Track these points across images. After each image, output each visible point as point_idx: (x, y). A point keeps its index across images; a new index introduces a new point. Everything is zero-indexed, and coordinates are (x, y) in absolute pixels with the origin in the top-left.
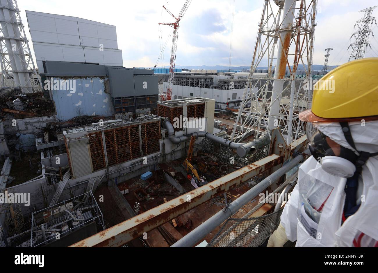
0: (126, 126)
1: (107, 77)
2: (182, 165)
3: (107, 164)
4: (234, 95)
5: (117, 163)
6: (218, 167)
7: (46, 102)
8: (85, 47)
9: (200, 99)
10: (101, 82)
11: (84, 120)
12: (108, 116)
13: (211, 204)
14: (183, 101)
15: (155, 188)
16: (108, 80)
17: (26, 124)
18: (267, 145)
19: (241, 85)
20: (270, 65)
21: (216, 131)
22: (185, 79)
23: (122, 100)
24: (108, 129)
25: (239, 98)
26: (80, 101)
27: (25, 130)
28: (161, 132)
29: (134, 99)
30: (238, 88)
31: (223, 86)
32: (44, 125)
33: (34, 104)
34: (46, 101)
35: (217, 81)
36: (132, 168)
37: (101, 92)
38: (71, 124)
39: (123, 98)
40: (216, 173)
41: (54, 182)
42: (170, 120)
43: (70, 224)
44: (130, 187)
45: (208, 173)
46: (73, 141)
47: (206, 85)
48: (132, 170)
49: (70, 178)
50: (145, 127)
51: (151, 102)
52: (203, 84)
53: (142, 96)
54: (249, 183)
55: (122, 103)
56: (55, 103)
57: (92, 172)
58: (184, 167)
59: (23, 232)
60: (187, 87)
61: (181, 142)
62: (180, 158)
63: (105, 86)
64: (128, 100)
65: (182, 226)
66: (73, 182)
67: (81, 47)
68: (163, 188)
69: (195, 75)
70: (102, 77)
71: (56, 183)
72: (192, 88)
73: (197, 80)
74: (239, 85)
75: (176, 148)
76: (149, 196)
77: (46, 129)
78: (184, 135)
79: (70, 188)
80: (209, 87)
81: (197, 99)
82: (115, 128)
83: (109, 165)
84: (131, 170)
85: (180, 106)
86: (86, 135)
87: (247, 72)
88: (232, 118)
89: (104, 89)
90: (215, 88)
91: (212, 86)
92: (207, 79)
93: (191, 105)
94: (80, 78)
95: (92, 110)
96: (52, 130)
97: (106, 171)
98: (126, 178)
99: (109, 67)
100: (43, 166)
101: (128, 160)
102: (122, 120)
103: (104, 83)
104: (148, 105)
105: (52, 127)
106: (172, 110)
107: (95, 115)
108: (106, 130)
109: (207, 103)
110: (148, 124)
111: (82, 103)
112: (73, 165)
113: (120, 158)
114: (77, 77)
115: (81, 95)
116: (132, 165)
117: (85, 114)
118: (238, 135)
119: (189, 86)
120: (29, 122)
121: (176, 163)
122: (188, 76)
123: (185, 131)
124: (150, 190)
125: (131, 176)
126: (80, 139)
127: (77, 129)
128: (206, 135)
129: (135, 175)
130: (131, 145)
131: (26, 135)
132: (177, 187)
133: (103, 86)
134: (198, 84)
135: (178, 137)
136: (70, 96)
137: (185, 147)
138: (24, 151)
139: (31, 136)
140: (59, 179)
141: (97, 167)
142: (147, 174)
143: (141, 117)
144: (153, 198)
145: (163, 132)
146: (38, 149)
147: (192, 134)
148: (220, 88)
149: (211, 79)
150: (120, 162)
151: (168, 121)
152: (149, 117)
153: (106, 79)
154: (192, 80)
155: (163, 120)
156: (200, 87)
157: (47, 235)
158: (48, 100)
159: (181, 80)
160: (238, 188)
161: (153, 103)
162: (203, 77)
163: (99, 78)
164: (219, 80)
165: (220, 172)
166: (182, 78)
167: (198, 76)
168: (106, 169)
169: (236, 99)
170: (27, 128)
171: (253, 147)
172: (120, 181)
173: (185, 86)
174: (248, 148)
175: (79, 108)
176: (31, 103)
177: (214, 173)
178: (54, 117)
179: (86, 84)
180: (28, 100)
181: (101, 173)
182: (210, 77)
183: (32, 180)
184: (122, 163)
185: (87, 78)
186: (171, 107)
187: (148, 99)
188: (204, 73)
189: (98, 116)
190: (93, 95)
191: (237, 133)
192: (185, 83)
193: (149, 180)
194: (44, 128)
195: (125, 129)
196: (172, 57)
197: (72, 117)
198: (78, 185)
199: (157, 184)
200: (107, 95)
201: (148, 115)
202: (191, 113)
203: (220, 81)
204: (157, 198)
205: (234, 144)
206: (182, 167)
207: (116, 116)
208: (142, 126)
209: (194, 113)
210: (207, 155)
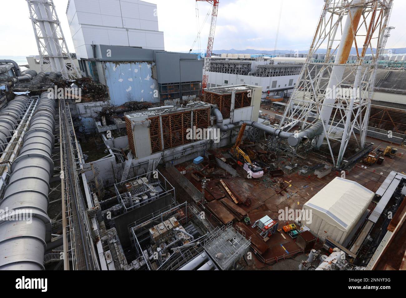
0: (179, 112)
1: (154, 62)
2: (229, 152)
3: (163, 147)
4: (275, 83)
5: (170, 147)
6: (267, 156)
7: (98, 88)
8: (129, 30)
9: (245, 86)
10: (148, 67)
11: (136, 106)
12: (154, 102)
13: (266, 188)
14: (230, 88)
15: (209, 171)
16: (155, 65)
17: (86, 108)
18: (317, 136)
19: (271, 72)
20: (329, 47)
21: (261, 120)
22: (220, 65)
23: (168, 87)
24: (165, 114)
25: (279, 86)
26: (130, 87)
27: (85, 114)
28: (210, 119)
29: (180, 86)
30: (279, 76)
31: (262, 72)
32: (100, 109)
33: (89, 89)
34: (98, 86)
35: (256, 67)
36: (183, 153)
37: (148, 78)
38: (124, 109)
39: (169, 84)
40: (266, 161)
41: (122, 161)
42: (219, 107)
43: (148, 194)
44: (187, 168)
45: (258, 160)
46: (138, 124)
47: (243, 72)
48: (184, 155)
49: (133, 159)
50: (196, 114)
51: (194, 88)
52: (240, 71)
53: (187, 82)
54: (301, 171)
55: (168, 90)
56: (109, 88)
57: (151, 154)
58: (232, 154)
59: (107, 199)
60: (222, 73)
61: (228, 129)
62: (225, 146)
63: (152, 72)
64: (174, 87)
65: (242, 203)
66: (136, 162)
67: (125, 30)
68: (216, 172)
69: (231, 61)
70: (149, 62)
71: (123, 162)
72: (227, 74)
73: (233, 66)
74: (280, 72)
75: (222, 136)
76: (205, 178)
77: (102, 114)
78: (230, 123)
79: (133, 167)
80: (246, 74)
81: (242, 86)
82: (171, 113)
83: (165, 149)
84: (182, 155)
85: (229, 93)
86: (147, 119)
87: (285, 57)
88: (273, 108)
89: (151, 75)
90: (253, 74)
91: (250, 72)
92: (244, 64)
93: (239, 92)
94: (130, 63)
95: (140, 97)
96: (108, 114)
97: (162, 154)
98: (181, 162)
99: (157, 51)
100: (108, 147)
101: (180, 145)
102: (174, 106)
103: (152, 68)
104: (192, 92)
105: (108, 112)
106: (221, 97)
107: (143, 101)
108: (163, 115)
109: (254, 90)
110: (199, 111)
111: (132, 88)
112: (136, 147)
113: (173, 143)
114: (127, 61)
115: (131, 81)
116: (184, 150)
117: (134, 100)
118: (286, 124)
119: (223, 72)
120: (88, 107)
121: (223, 150)
122: (223, 62)
123: (232, 119)
124: (205, 173)
125: (184, 160)
126: (144, 123)
127: (137, 114)
128: (253, 124)
129: (188, 159)
130: (184, 131)
131: (86, 118)
132: (230, 172)
133: (151, 71)
134: (228, 70)
135: (225, 125)
136: (121, 81)
137: (231, 135)
138: (86, 133)
139: (90, 119)
140: (125, 159)
141: (155, 149)
142: (199, 159)
143: (191, 104)
144: (209, 180)
145: (212, 119)
146: (100, 132)
147: (238, 123)
148: (259, 75)
149: (249, 65)
150: (174, 146)
151: (216, 108)
152: (197, 104)
153: (153, 64)
154: (227, 66)
155: (212, 107)
156: (237, 74)
157: (133, 201)
158: (99, 86)
159: (215, 66)
160: (290, 175)
161: (196, 90)
162: (241, 62)
163: (147, 63)
164: (258, 66)
165: (269, 160)
166: (217, 64)
167: (234, 61)
168: (162, 152)
169: (276, 87)
170: (86, 112)
171: (305, 137)
172: (176, 163)
173: (219, 73)
174: (300, 137)
175: (129, 93)
176: (85, 88)
177: (263, 161)
178: (108, 102)
179: (135, 70)
180: (83, 85)
181: (158, 155)
182: (248, 62)
183: (104, 158)
184: (176, 147)
185: (136, 62)
186: (220, 94)
187: (192, 86)
188: (236, 58)
189: (146, 102)
190: (141, 81)
191: (285, 123)
192: (219, 69)
193: (203, 163)
194: (100, 112)
195: (179, 115)
196: (210, 40)
197: (123, 102)
198: (140, 165)
199: (210, 167)
200: (154, 81)
201: (197, 102)
202: (239, 101)
203: (260, 67)
204: (213, 180)
205: (284, 134)
206: (230, 154)
207: (166, 102)
208: (193, 113)
209: (241, 100)
210: (253, 143)
